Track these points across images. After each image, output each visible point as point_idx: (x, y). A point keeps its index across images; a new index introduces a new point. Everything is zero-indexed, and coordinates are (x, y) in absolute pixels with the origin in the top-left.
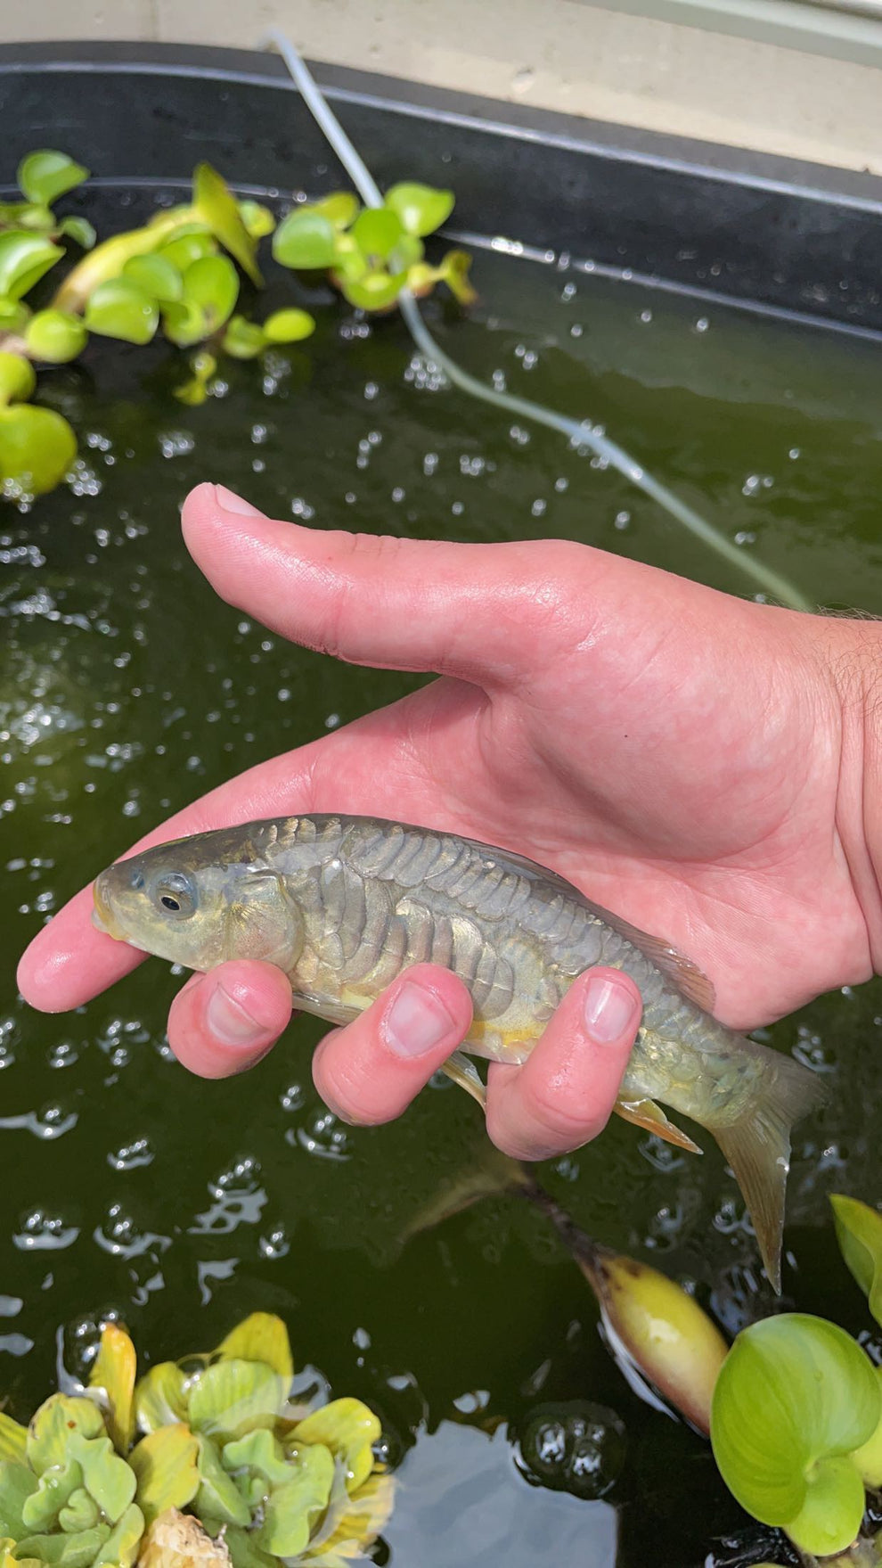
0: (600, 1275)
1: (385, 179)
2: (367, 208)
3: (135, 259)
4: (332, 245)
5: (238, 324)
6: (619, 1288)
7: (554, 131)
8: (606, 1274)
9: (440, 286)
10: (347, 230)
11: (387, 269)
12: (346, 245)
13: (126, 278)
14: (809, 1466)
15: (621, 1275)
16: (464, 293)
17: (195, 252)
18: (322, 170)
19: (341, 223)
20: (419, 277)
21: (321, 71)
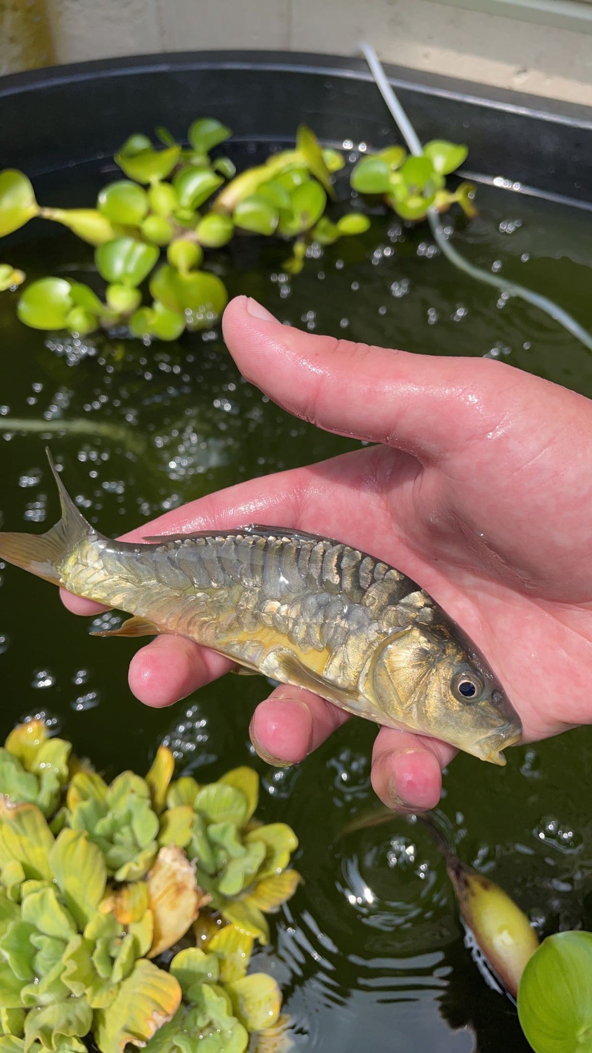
0: (462, 884)
1: (425, 138)
2: (412, 156)
3: (263, 184)
4: (386, 178)
5: (324, 223)
6: (473, 894)
7: (538, 109)
8: (466, 884)
9: (455, 206)
10: (398, 170)
11: (421, 194)
12: (396, 180)
13: (256, 196)
14: (582, 1031)
15: (476, 886)
16: (470, 210)
17: (297, 180)
18: (384, 132)
19: (394, 165)
20: (442, 199)
21: (390, 70)
